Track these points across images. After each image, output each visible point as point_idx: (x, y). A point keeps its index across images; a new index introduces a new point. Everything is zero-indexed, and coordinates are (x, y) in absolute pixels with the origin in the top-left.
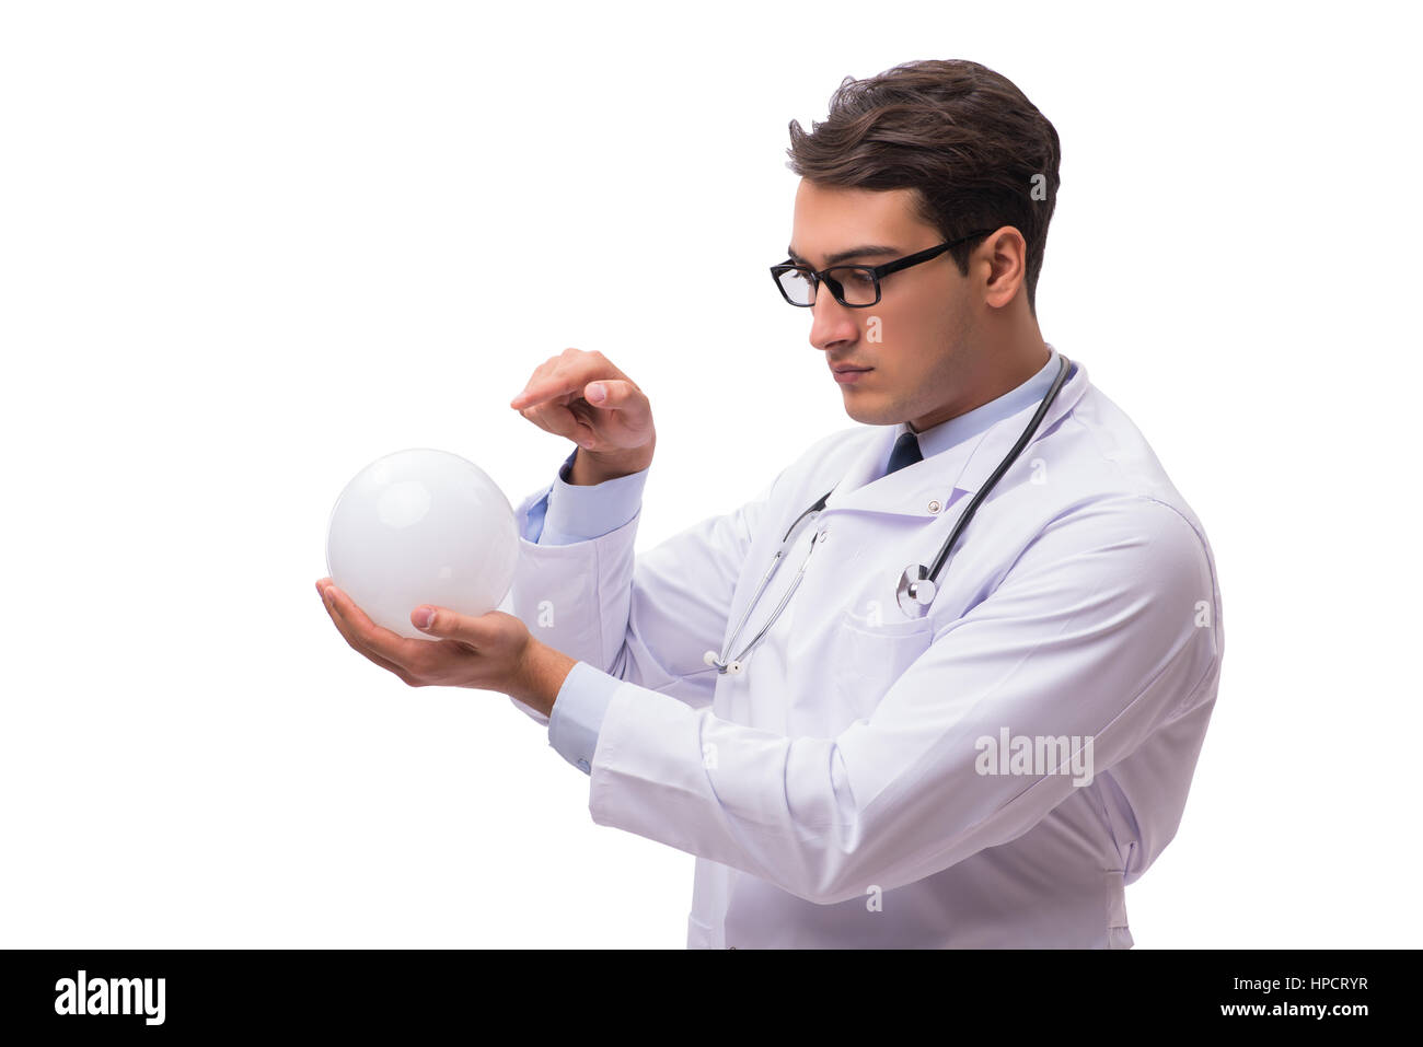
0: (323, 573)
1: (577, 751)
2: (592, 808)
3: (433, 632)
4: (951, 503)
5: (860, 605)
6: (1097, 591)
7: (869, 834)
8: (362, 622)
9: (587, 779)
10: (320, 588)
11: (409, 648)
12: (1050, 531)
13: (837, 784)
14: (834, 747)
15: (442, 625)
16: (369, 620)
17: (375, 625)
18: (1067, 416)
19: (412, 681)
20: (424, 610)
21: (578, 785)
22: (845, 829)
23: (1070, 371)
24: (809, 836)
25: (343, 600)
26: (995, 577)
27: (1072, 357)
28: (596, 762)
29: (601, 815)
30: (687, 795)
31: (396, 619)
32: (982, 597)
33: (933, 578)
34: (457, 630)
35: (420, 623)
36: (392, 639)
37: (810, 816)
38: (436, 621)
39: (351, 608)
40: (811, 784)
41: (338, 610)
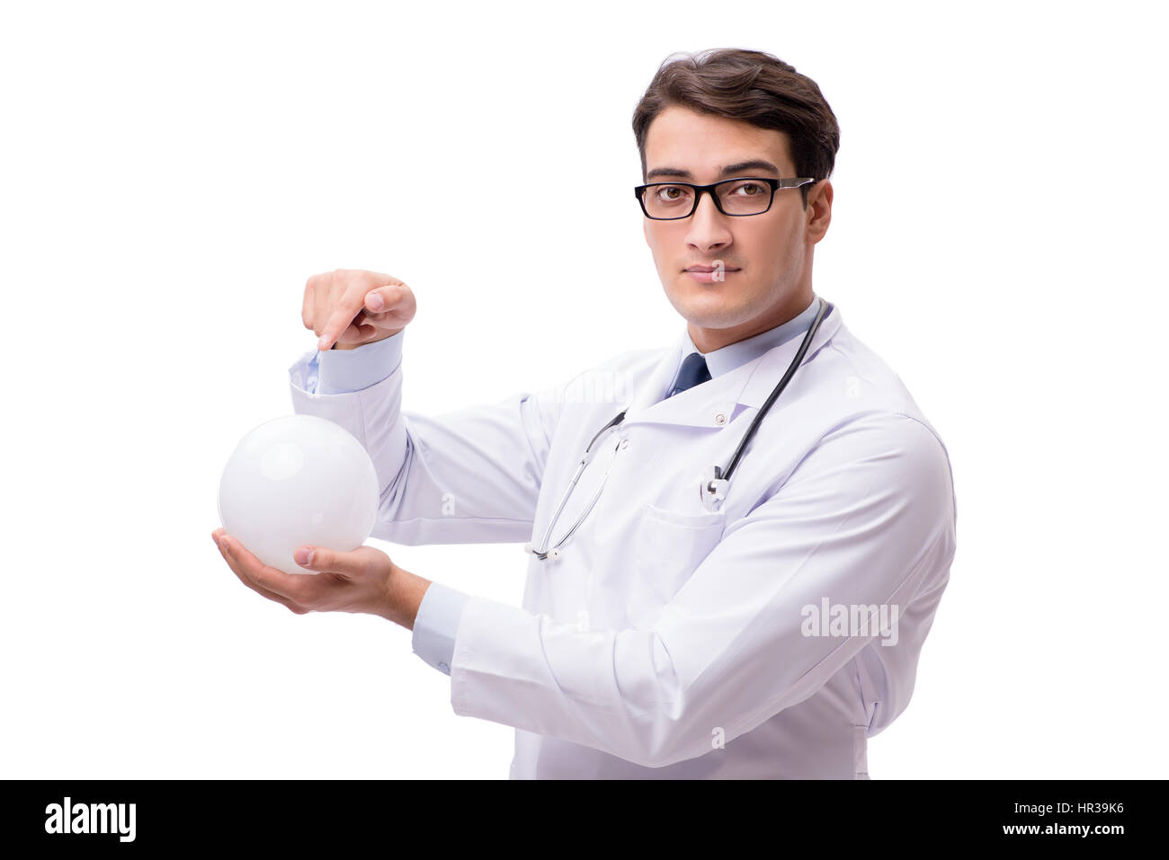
1: (437, 654)
2: (453, 702)
3: (313, 567)
4: (734, 416)
5: (662, 500)
6: (868, 496)
7: (690, 709)
8: (252, 563)
9: (447, 678)
10: (216, 538)
11: (294, 581)
12: (824, 443)
13: (659, 669)
14: (652, 636)
15: (318, 563)
16: (259, 561)
17: (264, 566)
18: (827, 345)
19: (297, 610)
20: (305, 550)
22: (669, 706)
23: (829, 309)
24: (638, 712)
25: (235, 546)
26: (781, 478)
28: (456, 663)
29: (462, 706)
30: (533, 685)
31: (282, 560)
32: (764, 500)
33: (727, 477)
34: (333, 564)
35: (302, 561)
36: (279, 576)
37: (639, 694)
38: (315, 559)
39: (243, 552)
40: (636, 668)
41: (232, 555)
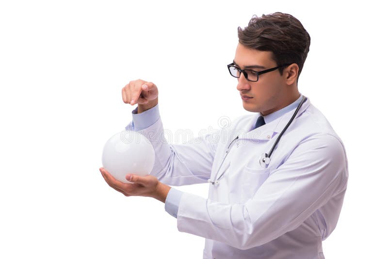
0: (101, 166)
1: (173, 211)
2: (178, 227)
3: (132, 181)
4: (273, 136)
5: (249, 164)
6: (315, 160)
7: (255, 230)
8: (112, 179)
9: (176, 219)
10: (100, 170)
11: (126, 185)
12: (302, 143)
13: (245, 217)
14: (244, 206)
15: (134, 179)
16: (114, 178)
17: (116, 180)
18: (304, 111)
19: (126, 195)
20: (129, 175)
21: (174, 221)
22: (248, 229)
23: (306, 99)
24: (238, 231)
25: (107, 173)
26: (286, 157)
27: (306, 96)
28: (179, 214)
29: (181, 229)
30: (203, 222)
31: (121, 178)
32: (282, 163)
33: (269, 157)
34: (138, 180)
35: (128, 179)
36: (121, 183)
37: (239, 225)
38: (132, 178)
39: (109, 175)
40: (238, 217)
41: (105, 176)
